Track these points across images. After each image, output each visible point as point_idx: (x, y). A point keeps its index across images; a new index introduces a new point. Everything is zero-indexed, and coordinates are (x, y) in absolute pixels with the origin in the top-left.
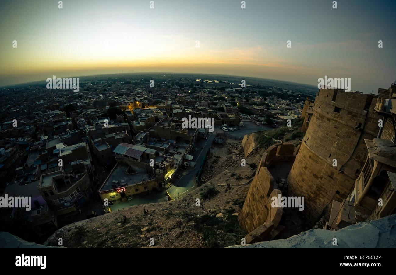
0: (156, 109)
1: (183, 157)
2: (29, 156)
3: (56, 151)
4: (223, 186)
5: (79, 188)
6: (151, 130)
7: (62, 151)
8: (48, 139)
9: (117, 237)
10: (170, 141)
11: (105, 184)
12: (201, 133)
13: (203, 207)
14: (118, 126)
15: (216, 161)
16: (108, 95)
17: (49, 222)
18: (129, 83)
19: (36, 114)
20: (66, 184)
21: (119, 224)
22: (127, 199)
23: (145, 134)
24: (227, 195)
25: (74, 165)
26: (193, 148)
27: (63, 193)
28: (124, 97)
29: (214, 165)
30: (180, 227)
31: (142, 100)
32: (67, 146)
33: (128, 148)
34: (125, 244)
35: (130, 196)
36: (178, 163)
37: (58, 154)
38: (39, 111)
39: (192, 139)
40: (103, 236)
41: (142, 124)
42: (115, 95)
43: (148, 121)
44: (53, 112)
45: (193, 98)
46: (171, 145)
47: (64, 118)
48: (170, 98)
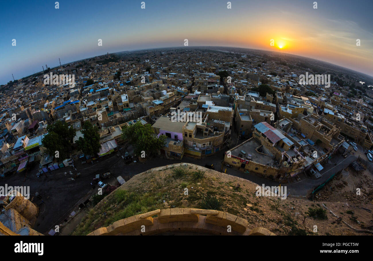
0: (308, 101)
1: (314, 164)
2: (182, 102)
3: (204, 106)
4: (334, 216)
5: (212, 142)
6: (296, 121)
7: (210, 108)
8: (200, 94)
9: (225, 196)
10: (309, 140)
11: (234, 149)
12: (344, 147)
13: (304, 221)
14: (266, 104)
15: (340, 186)
16: (262, 71)
17: (178, 153)
18: (285, 64)
19: (195, 72)
20: (204, 134)
21: (231, 188)
22: (244, 171)
23: (288, 123)
24: (332, 227)
25: (216, 123)
26: (327, 160)
27: (198, 140)
28: (277, 78)
29: (337, 190)
30: (278, 224)
31: (294, 86)
32: (215, 105)
33: (269, 129)
34: (229, 206)
35: (248, 170)
36: (306, 166)
37: (207, 109)
38: (197, 70)
39: (332, 149)
40: (215, 188)
41: (289, 111)
42: (268, 73)
43: (296, 110)
44: (209, 73)
45: (350, 102)
46: (308, 145)
47: (218, 81)
48: (325, 94)
